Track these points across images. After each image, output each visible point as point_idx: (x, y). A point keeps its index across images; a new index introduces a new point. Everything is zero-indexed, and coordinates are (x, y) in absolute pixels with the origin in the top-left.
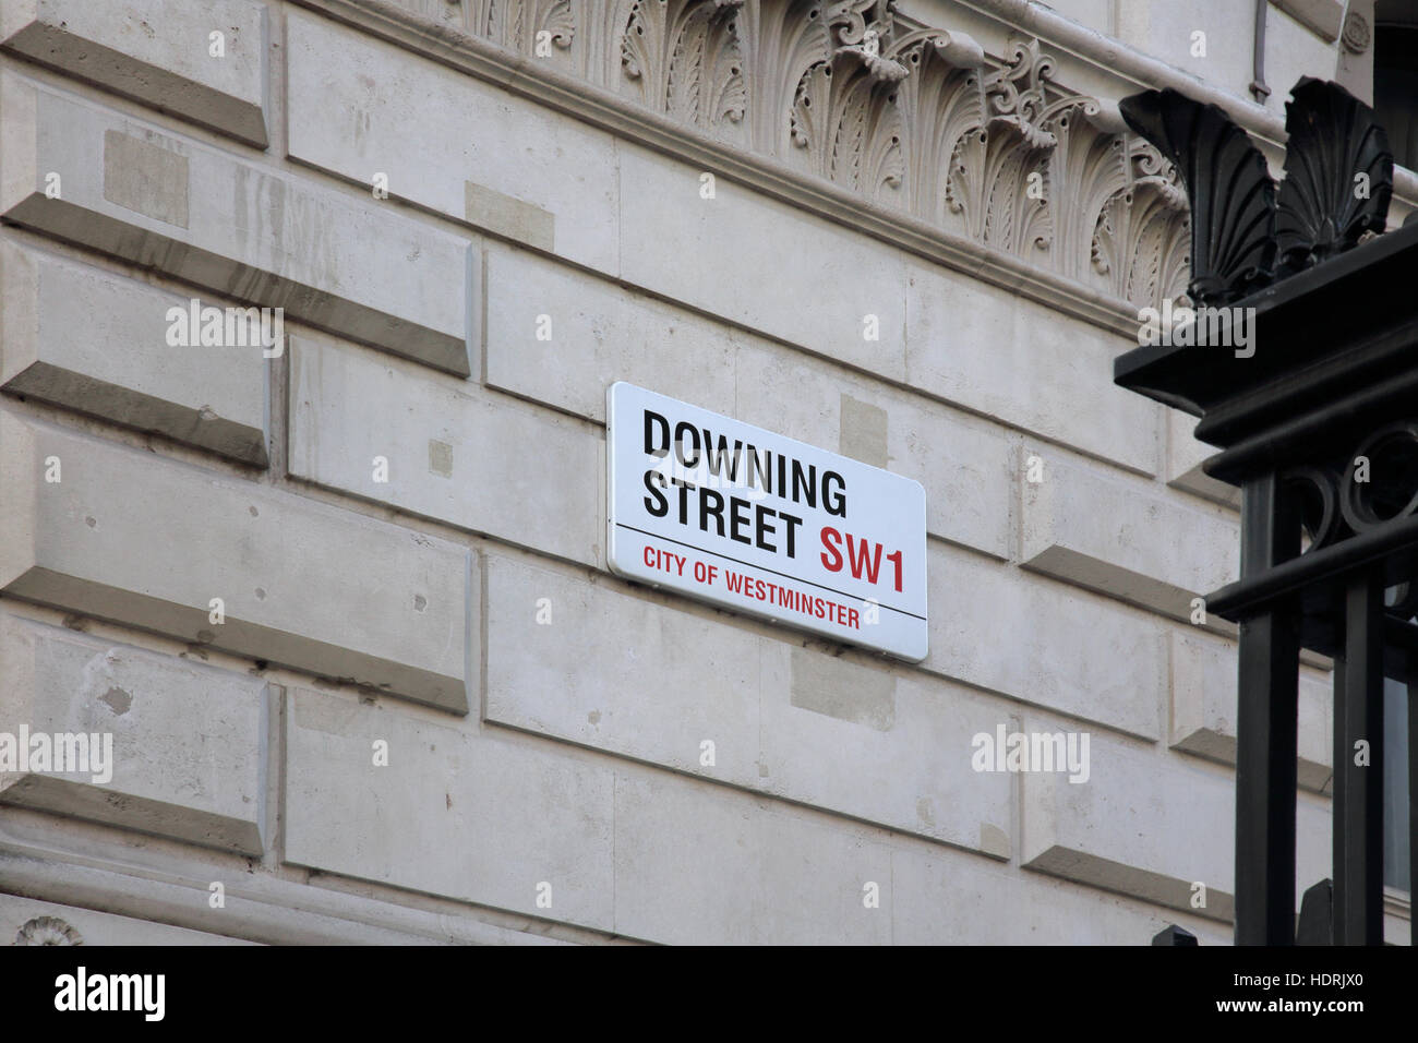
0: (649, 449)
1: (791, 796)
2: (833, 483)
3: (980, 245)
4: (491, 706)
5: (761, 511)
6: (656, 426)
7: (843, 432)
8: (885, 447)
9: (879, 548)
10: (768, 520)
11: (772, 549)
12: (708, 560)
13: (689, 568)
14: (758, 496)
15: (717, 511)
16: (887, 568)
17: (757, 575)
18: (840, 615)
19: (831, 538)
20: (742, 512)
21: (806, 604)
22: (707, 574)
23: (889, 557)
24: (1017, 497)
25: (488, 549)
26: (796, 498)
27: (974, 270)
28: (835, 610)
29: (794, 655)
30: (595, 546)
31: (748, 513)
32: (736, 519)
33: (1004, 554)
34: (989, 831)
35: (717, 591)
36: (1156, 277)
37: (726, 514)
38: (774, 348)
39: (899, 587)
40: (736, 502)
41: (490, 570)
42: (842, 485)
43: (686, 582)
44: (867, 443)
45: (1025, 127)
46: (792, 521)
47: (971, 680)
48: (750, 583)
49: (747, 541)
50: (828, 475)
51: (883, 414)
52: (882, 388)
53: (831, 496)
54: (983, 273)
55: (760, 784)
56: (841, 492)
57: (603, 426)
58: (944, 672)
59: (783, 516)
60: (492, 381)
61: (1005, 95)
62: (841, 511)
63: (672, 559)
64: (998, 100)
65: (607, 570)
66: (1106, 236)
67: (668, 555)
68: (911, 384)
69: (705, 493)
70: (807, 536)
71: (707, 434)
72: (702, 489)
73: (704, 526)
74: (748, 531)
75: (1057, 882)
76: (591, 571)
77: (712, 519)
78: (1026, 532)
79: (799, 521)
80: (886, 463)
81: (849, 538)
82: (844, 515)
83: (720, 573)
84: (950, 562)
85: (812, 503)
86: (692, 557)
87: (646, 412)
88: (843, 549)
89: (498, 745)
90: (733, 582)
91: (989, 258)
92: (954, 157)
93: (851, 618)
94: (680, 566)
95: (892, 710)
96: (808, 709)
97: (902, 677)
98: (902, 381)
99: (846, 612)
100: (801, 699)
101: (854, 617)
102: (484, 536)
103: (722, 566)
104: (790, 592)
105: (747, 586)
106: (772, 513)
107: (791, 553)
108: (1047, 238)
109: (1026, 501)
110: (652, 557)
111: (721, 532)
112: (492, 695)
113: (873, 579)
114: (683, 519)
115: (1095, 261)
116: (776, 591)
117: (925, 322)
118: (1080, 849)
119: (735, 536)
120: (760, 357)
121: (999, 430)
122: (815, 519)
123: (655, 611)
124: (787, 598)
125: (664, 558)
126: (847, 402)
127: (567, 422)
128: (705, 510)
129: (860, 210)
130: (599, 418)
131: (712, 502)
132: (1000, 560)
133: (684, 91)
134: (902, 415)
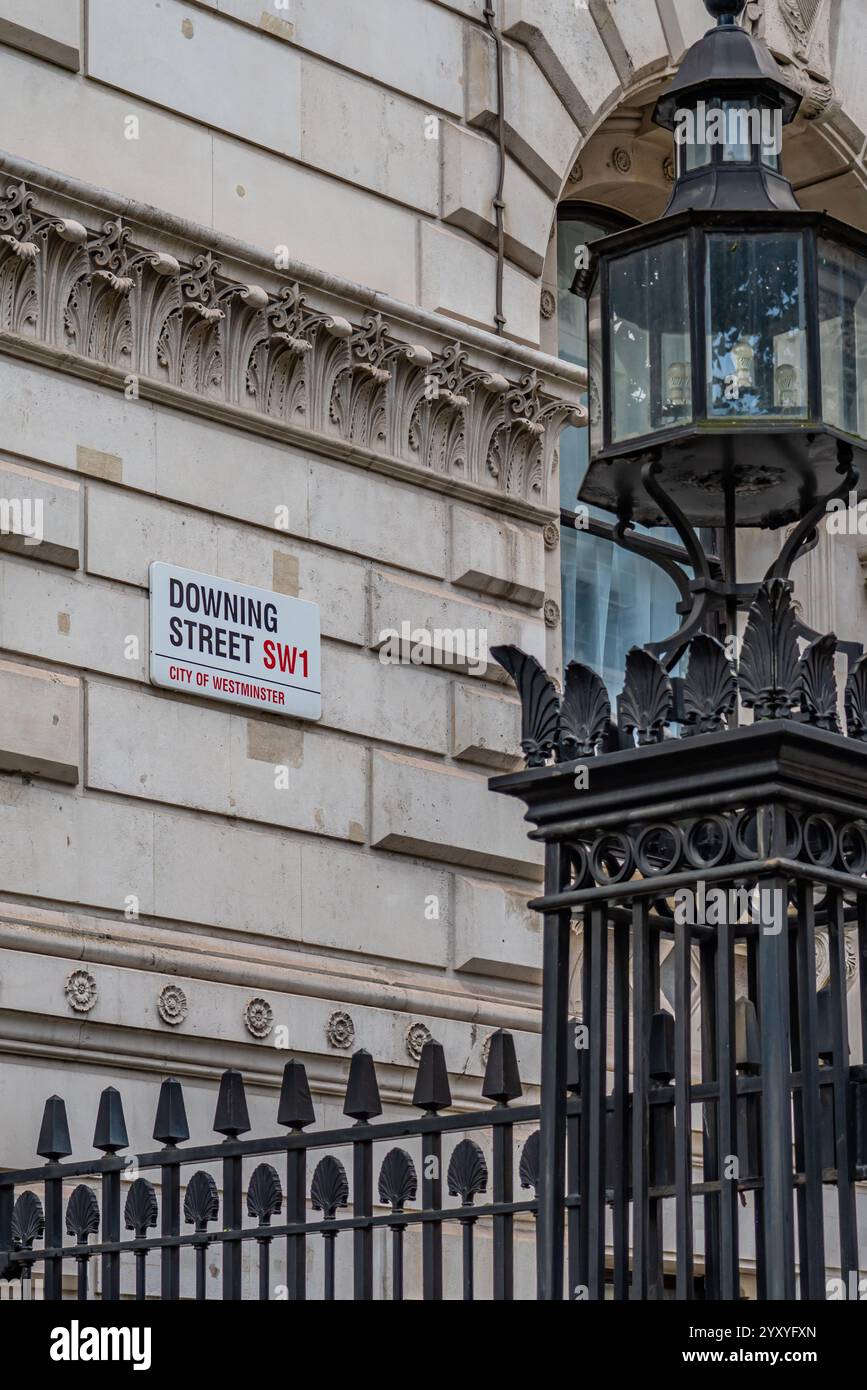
0: (173, 604)
1: (248, 816)
2: (270, 610)
3: (346, 443)
4: (90, 779)
5: (233, 634)
6: (176, 586)
7: (274, 574)
8: (298, 581)
9: (295, 650)
10: (236, 640)
11: (238, 658)
12: (204, 671)
13: (193, 677)
14: (230, 625)
15: (208, 639)
16: (299, 661)
17: (230, 677)
18: (274, 696)
19: (269, 647)
20: (223, 637)
21: (256, 692)
22: (202, 679)
23: (301, 655)
24: (369, 603)
25: (88, 678)
26: (250, 624)
27: (345, 458)
28: (272, 693)
29: (249, 725)
30: (144, 668)
31: (224, 637)
32: (219, 642)
33: (361, 642)
34: (354, 826)
35: (209, 690)
36: (444, 448)
37: (213, 640)
38: (239, 526)
39: (306, 675)
40: (219, 631)
41: (89, 692)
42: (275, 612)
43: (192, 687)
44: (287, 581)
45: (375, 370)
46: (248, 639)
47: (344, 728)
48: (227, 683)
49: (224, 655)
50: (268, 606)
51: (296, 559)
52: (295, 543)
53: (269, 619)
54: (350, 460)
55: (231, 811)
56: (274, 616)
57: (147, 590)
58: (330, 725)
59: (243, 636)
60: (90, 571)
61: (362, 347)
62: (274, 629)
63: (185, 673)
64: (358, 350)
65: (149, 683)
66: (417, 426)
67: (183, 670)
68: (311, 538)
69: (202, 627)
70: (257, 649)
71: (203, 588)
72: (200, 625)
73: (201, 650)
74: (224, 649)
75: (390, 854)
76: (141, 684)
77: (206, 643)
78: (374, 627)
79: (252, 639)
80: (297, 591)
81: (279, 645)
82: (276, 632)
83: (210, 678)
84: (333, 653)
85: (259, 626)
86: (195, 669)
87: (171, 580)
88: (275, 653)
89: (94, 803)
90: (218, 683)
91: (354, 451)
92: (334, 388)
93: (280, 698)
94: (189, 677)
95: (302, 754)
96: (256, 759)
97: (307, 731)
98: (306, 537)
99: (277, 694)
100: (253, 754)
101: (282, 698)
102: (85, 670)
103: (212, 673)
104: (247, 685)
105: (225, 685)
106: (237, 635)
107: (248, 661)
108: (385, 433)
109: (374, 606)
110: (174, 673)
111: (211, 652)
112: (91, 771)
113: (292, 671)
114: (191, 647)
115: (411, 443)
116: (240, 686)
117: (318, 496)
118: (405, 834)
119: (219, 653)
120: (229, 532)
121: (358, 561)
122: (261, 635)
123: (175, 707)
124: (246, 690)
125: (180, 672)
126: (277, 554)
127: (128, 590)
128: (202, 638)
129: (285, 430)
130: (145, 585)
131: (206, 633)
132: (359, 647)
133: (190, 368)
134: (306, 558)
